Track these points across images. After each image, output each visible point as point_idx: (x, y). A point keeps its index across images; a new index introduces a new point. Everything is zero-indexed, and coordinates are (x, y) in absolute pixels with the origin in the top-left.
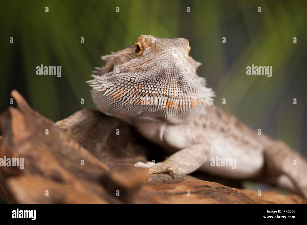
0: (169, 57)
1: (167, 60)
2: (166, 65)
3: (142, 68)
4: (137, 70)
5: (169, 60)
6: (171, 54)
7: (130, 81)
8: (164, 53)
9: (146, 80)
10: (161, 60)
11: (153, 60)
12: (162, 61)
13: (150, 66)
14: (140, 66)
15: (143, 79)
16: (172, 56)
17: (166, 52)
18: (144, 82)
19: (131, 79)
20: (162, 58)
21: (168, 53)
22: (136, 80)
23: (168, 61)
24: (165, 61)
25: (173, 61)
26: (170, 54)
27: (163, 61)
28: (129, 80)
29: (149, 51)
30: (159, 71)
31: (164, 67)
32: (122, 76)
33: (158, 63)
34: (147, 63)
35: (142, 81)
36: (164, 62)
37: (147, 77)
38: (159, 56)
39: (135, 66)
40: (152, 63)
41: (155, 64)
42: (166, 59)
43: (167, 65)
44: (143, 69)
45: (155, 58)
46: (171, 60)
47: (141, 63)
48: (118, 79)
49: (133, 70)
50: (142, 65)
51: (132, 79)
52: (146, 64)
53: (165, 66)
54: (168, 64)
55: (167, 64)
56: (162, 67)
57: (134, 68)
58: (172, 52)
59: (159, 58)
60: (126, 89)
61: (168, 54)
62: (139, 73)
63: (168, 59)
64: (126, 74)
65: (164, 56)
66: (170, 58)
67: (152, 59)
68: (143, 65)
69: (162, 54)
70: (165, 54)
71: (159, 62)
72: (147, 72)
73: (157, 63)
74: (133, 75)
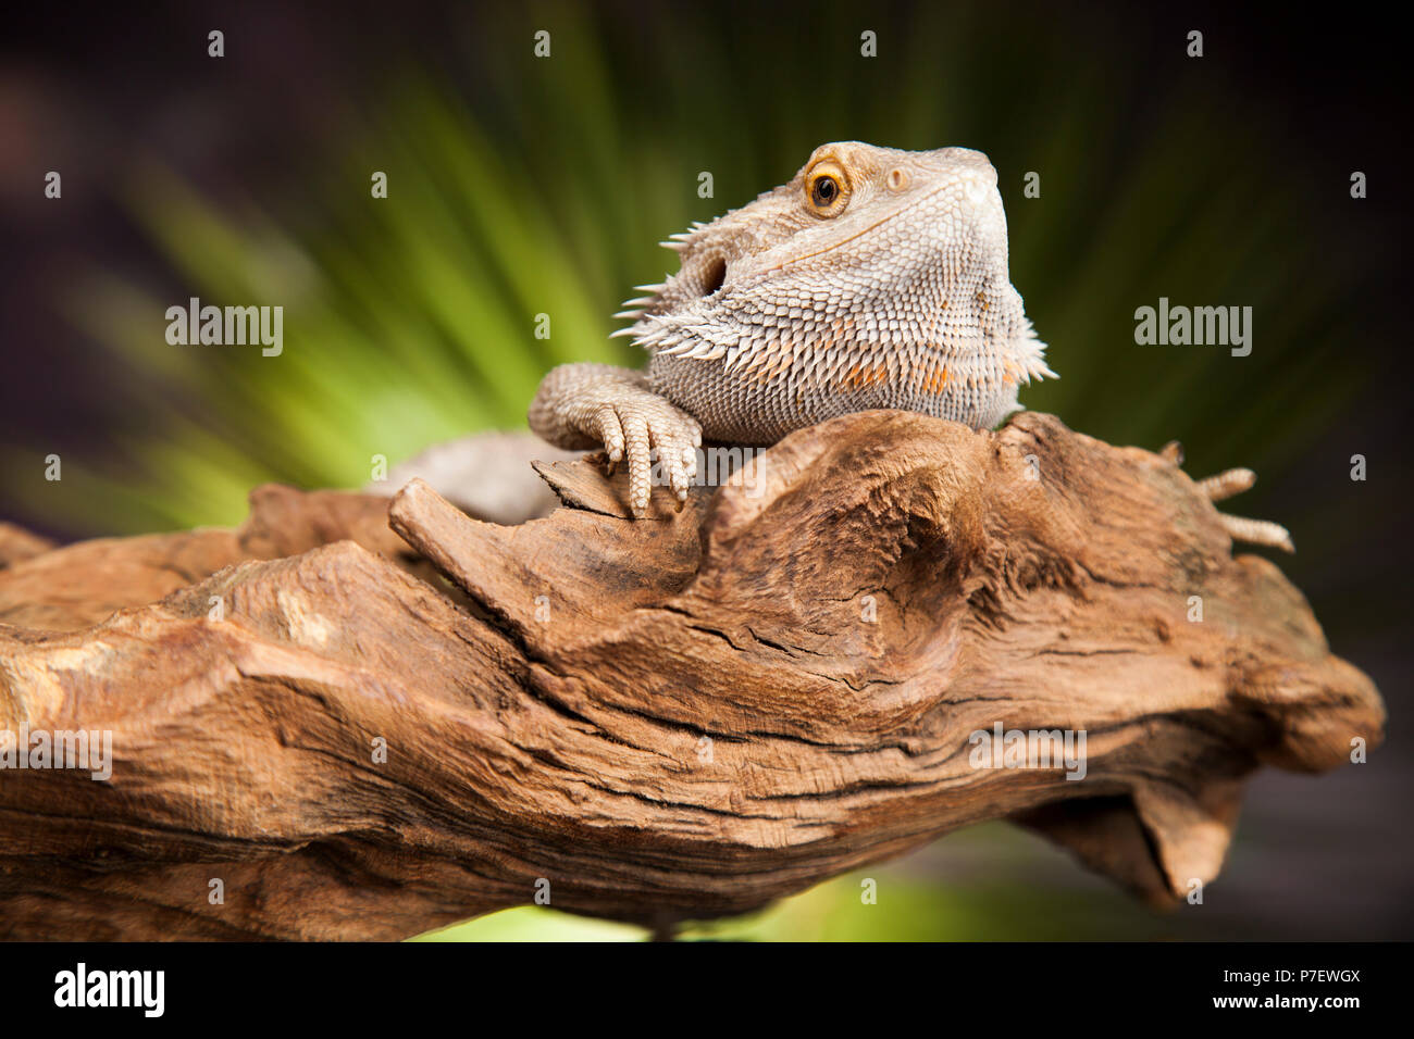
0: (956, 204)
1: (948, 218)
2: (946, 232)
3: (853, 253)
4: (832, 264)
5: (957, 214)
6: (963, 192)
7: (811, 308)
8: (935, 194)
9: (871, 295)
10: (927, 216)
11: (892, 222)
12: (927, 220)
13: (882, 245)
14: (843, 249)
15: (860, 296)
16: (965, 198)
17: (944, 189)
18: (866, 303)
19: (812, 299)
20: (931, 211)
21: (950, 190)
22: (832, 301)
23: (954, 219)
24: (944, 221)
25: (972, 216)
26: (960, 195)
27: (934, 221)
28: (806, 304)
29: (872, 196)
30: (920, 259)
31: (939, 241)
32: (774, 292)
33: (916, 229)
34: (869, 233)
35: (856, 301)
36: (938, 223)
37: (874, 286)
38: (917, 205)
39: (817, 251)
40: (891, 232)
41: (902, 236)
42: (947, 213)
43: (950, 234)
44: (856, 258)
45: (901, 215)
46: (962, 214)
47: (845, 239)
48: (761, 306)
49: (813, 265)
50: (847, 245)
51: (816, 298)
52: (865, 238)
53: (942, 236)
54: (955, 230)
55: (951, 229)
56: (933, 243)
57: (818, 259)
58: (964, 184)
59: (918, 211)
60: (797, 338)
61: (953, 195)
62: (841, 275)
63: (951, 213)
64: (791, 282)
65: (938, 201)
66: (960, 209)
67: (888, 219)
68: (855, 243)
69: (927, 198)
70: (941, 195)
71: (918, 225)
72: (873, 268)
73: (910, 230)
74: (820, 284)
